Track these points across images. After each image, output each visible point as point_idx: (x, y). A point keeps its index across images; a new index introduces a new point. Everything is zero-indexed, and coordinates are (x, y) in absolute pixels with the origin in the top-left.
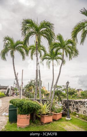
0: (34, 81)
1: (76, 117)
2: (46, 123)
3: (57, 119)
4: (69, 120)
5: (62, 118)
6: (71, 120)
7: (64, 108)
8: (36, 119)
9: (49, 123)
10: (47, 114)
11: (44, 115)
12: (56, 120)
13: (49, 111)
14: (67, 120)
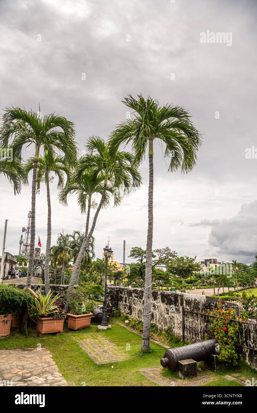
0: (73, 237)
1: (123, 325)
2: (45, 334)
3: (77, 327)
4: (103, 330)
5: (91, 326)
6: (108, 329)
7: (108, 306)
8: (28, 326)
9: (54, 334)
10: (49, 316)
11: (43, 316)
12: (74, 330)
13: (55, 309)
14: (98, 331)
